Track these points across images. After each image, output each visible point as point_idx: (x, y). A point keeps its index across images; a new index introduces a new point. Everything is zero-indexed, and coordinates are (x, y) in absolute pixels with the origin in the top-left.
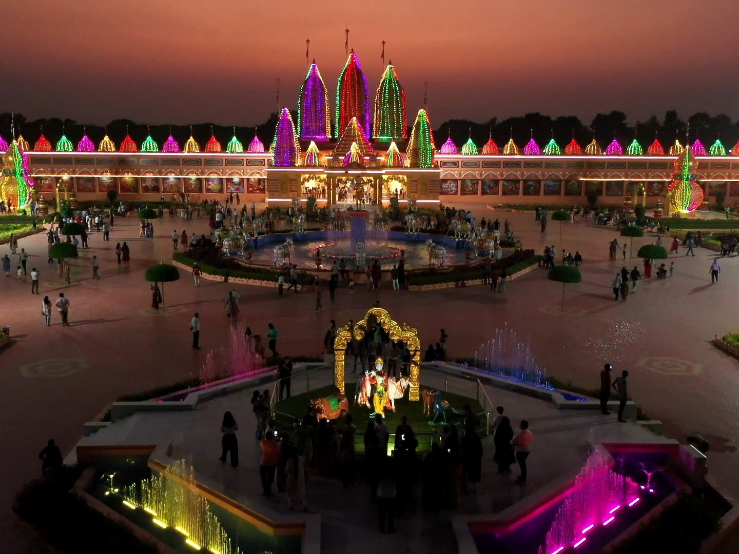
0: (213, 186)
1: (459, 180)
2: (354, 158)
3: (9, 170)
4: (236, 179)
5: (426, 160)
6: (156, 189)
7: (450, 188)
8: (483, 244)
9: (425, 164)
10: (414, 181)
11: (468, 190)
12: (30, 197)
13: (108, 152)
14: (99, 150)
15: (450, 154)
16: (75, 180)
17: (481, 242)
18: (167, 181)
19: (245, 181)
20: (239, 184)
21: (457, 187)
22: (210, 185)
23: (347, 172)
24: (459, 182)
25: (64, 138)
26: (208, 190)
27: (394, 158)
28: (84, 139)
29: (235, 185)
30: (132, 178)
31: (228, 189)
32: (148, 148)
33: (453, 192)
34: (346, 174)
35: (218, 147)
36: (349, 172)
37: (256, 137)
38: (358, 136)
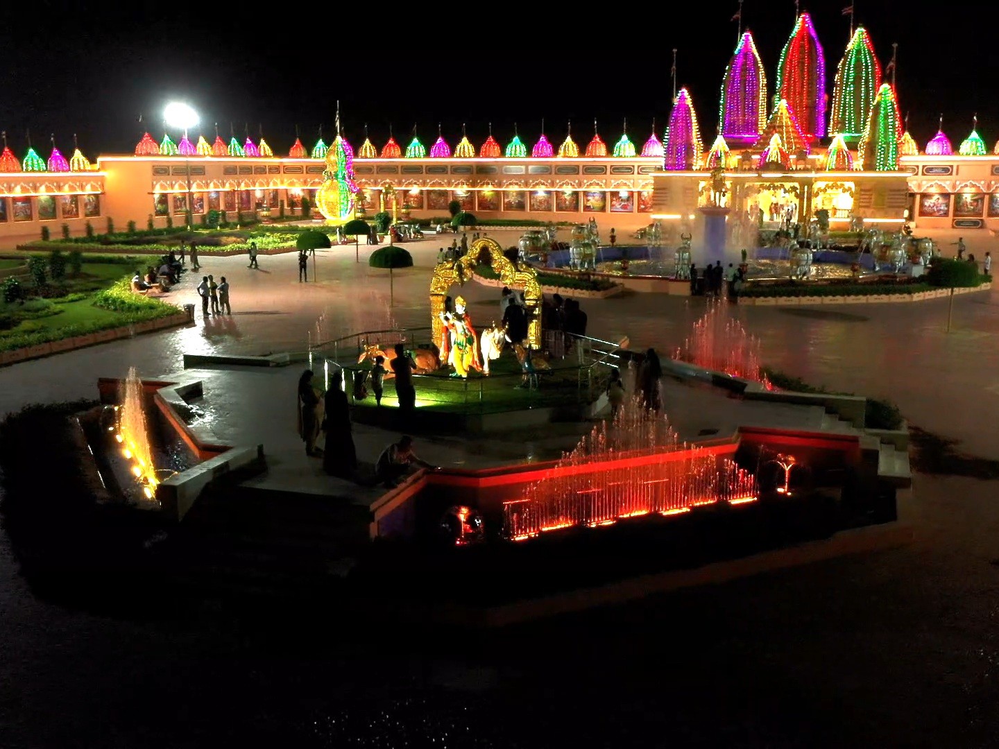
0: (594, 201)
1: (953, 194)
2: (773, 156)
3: (331, 173)
4: (624, 194)
5: (886, 159)
6: (521, 206)
7: (937, 207)
8: (885, 252)
9: (884, 165)
10: (865, 191)
11: (966, 210)
12: (352, 206)
13: (465, 157)
14: (455, 156)
15: (938, 154)
16: (425, 193)
17: (884, 250)
18: (536, 196)
19: (636, 195)
20: (628, 200)
21: (948, 205)
22: (588, 201)
23: (760, 176)
24: (952, 197)
25: (415, 140)
26: (587, 208)
27: (838, 156)
28: (438, 142)
29: (622, 200)
30: (493, 191)
31: (612, 206)
32: (513, 152)
33: (942, 212)
34: (760, 178)
35: (602, 149)
36: (764, 175)
37: (653, 135)
38: (787, 127)
